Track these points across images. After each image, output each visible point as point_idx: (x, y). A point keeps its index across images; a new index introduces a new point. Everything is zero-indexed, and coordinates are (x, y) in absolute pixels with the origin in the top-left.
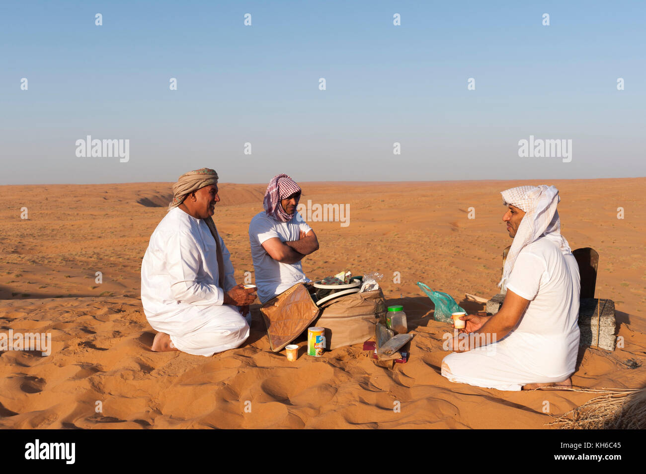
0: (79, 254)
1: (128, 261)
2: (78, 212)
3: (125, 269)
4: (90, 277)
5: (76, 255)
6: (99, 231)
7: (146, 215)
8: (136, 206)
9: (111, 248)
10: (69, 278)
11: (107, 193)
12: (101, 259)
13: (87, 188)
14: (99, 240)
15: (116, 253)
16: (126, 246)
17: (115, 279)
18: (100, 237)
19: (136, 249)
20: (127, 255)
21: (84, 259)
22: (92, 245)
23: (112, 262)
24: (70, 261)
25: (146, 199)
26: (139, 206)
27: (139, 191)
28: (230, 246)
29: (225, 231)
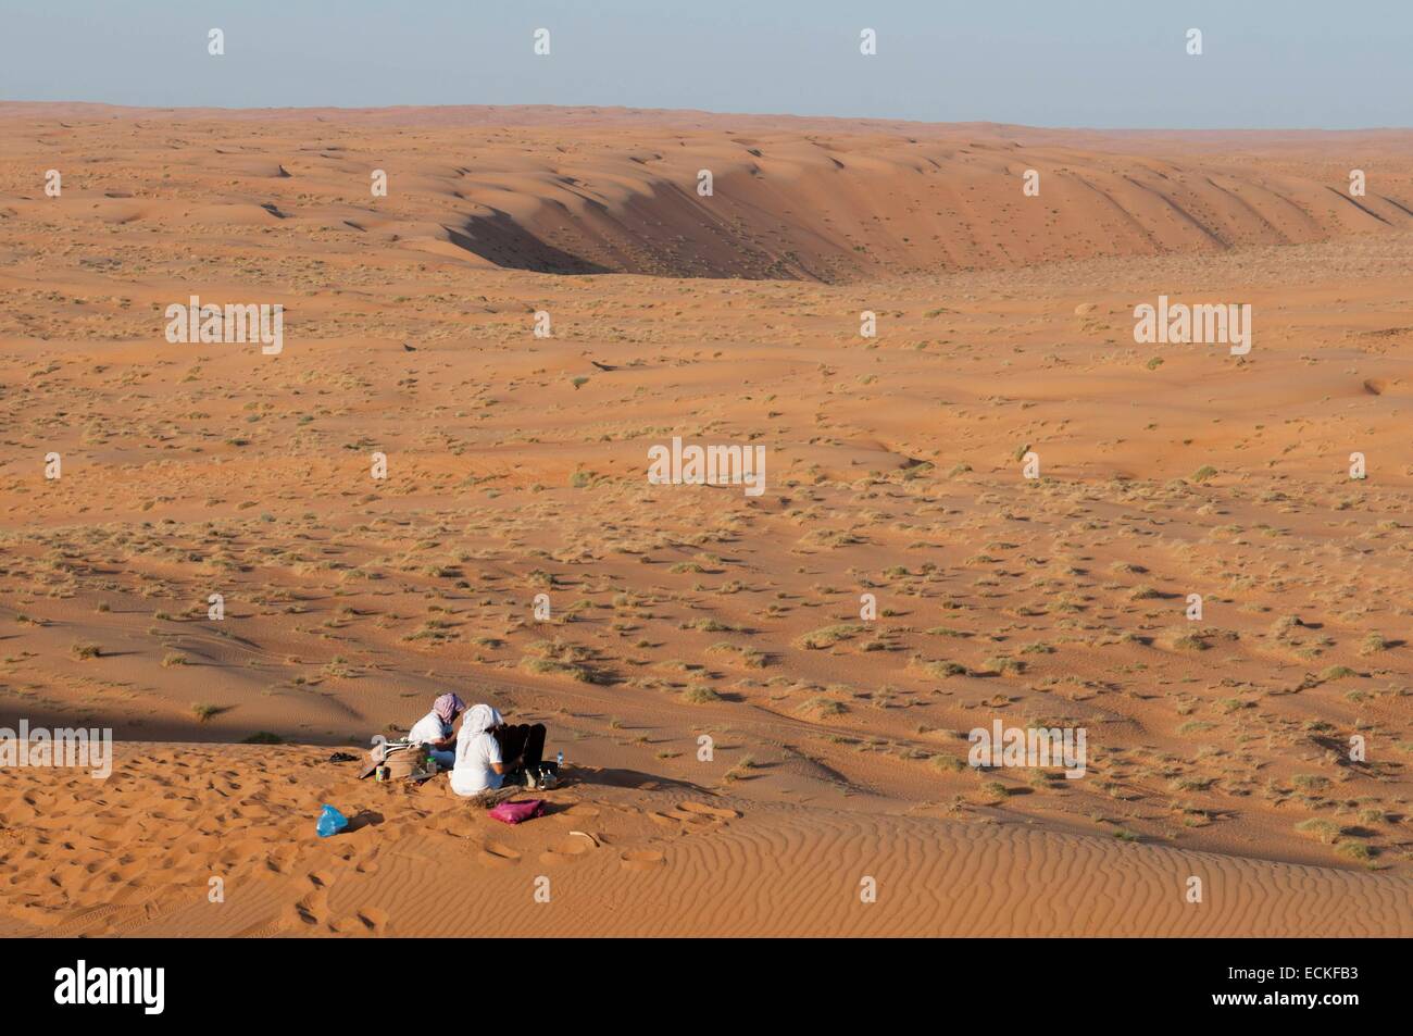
0: (139, 534)
1: (379, 586)
2: (128, 293)
3: (362, 627)
4: (191, 658)
5: (122, 541)
6: (239, 406)
7: (488, 321)
8: (441, 262)
9: (298, 509)
10: (93, 659)
11: (284, 174)
12: (246, 569)
13: (174, 144)
14: (238, 457)
15: (320, 540)
16: (372, 498)
17: (308, 677)
18: (240, 443)
19: (421, 522)
20: (373, 551)
21: (165, 564)
22: (200, 484)
23: (299, 590)
24: (96, 572)
25: (501, 217)
26: (454, 260)
27: (462, 172)
28: (903, 527)
29: (895, 445)
